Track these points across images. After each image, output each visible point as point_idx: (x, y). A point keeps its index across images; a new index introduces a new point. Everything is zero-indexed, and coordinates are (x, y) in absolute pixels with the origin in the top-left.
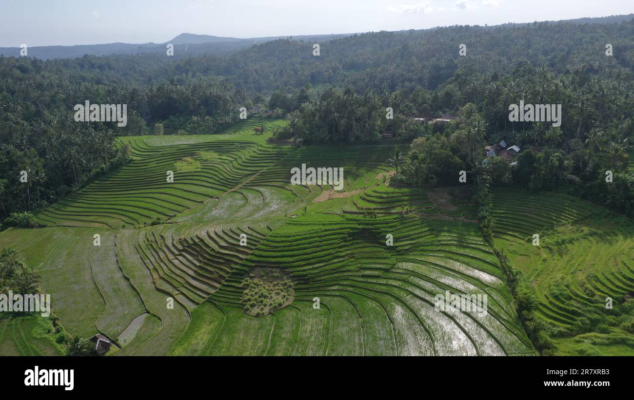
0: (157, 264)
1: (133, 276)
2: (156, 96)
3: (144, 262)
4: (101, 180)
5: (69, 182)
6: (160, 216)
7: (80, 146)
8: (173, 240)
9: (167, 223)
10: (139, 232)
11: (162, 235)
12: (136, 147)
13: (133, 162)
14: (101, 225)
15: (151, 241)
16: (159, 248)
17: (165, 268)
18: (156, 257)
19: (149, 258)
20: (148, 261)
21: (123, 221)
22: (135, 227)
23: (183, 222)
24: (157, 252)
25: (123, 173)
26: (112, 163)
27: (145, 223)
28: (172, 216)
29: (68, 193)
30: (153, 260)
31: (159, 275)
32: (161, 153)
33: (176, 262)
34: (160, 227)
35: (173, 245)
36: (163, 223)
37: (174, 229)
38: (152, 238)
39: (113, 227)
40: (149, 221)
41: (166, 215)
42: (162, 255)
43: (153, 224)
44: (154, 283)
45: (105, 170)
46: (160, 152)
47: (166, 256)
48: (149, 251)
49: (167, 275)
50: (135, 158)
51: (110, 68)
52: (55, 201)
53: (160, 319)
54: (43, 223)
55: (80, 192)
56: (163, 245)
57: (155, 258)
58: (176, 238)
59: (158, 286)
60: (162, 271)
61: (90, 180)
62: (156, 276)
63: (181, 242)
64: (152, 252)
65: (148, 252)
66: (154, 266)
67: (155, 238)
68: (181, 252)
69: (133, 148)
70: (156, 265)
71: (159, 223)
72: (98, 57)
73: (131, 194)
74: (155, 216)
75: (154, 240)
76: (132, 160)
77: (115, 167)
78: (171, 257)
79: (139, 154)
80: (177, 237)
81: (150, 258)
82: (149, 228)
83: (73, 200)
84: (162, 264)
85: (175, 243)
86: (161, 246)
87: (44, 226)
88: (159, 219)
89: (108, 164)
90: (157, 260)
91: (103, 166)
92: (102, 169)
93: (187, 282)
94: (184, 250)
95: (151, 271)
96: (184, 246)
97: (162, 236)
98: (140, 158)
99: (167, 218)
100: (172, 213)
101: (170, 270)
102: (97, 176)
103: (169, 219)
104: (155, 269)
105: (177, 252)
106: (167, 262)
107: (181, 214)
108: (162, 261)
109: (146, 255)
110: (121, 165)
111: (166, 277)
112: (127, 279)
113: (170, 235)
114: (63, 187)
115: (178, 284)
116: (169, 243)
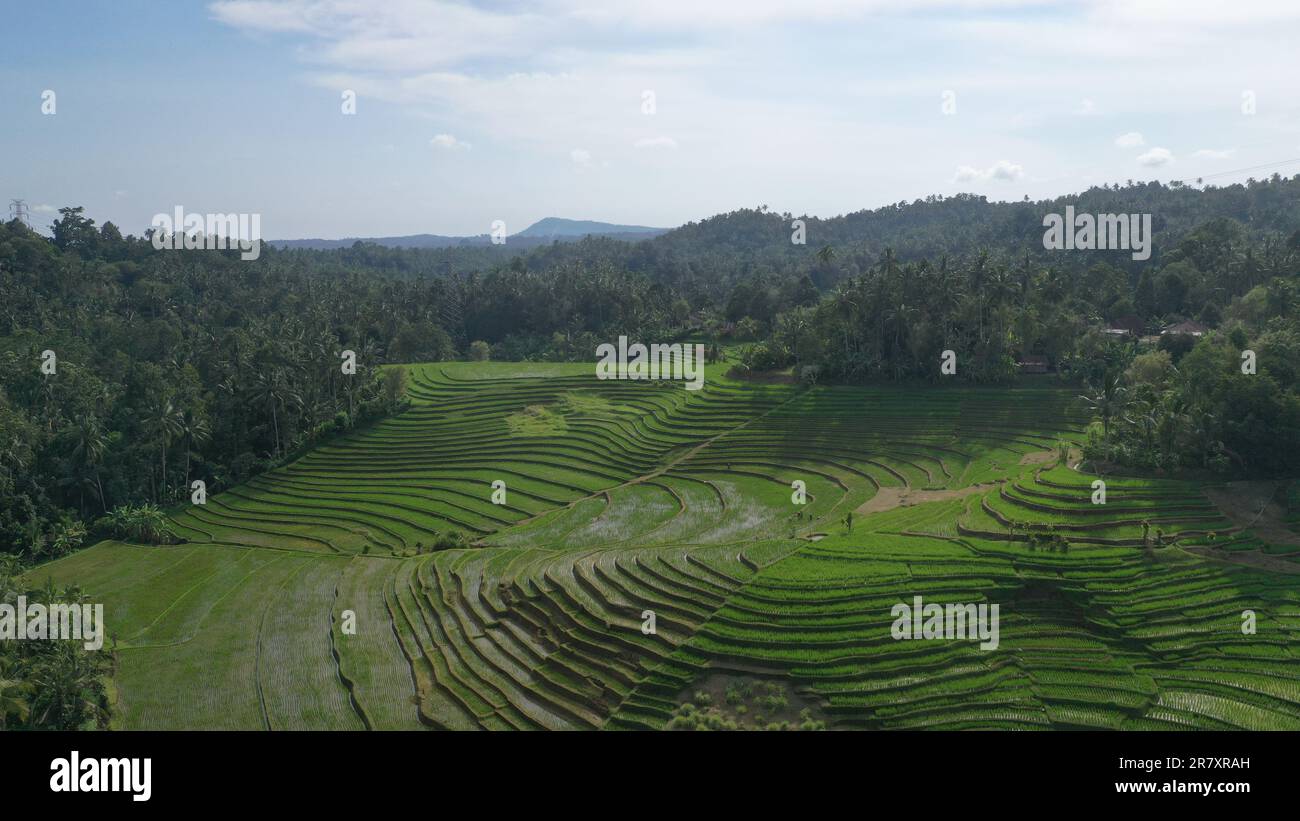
0: (432, 649)
1: (366, 677)
2: (480, 294)
3: (399, 640)
4: (335, 447)
5: (262, 446)
6: (458, 530)
7: (297, 368)
8: (483, 585)
9: (472, 547)
10: (400, 566)
11: (458, 572)
12: (424, 381)
13: (410, 410)
14: (316, 545)
15: (427, 589)
16: (445, 606)
17: (452, 658)
18: (434, 627)
19: (413, 632)
20: (412, 640)
21: (369, 539)
22: (393, 554)
23: (512, 545)
24: (436, 616)
25: (383, 434)
26: (362, 409)
27: (419, 545)
28: (488, 533)
29: (256, 471)
30: (423, 636)
31: (433, 677)
32: (476, 393)
33: (483, 645)
34: (455, 555)
35: (482, 599)
36: (463, 547)
37: (485, 564)
38: (431, 582)
39: (342, 551)
40: (429, 541)
41: (474, 530)
42: (449, 623)
43: (438, 547)
44: (418, 701)
45: (347, 423)
46: (475, 390)
47: (461, 627)
48: (417, 613)
49: (456, 679)
50: (415, 401)
51: (402, 266)
52: (224, 488)
54: (181, 534)
55: (283, 470)
56: (455, 598)
57: (430, 633)
58: (492, 582)
59: (424, 710)
60: (444, 668)
61: (311, 445)
62: (425, 681)
63: (502, 591)
64: (426, 615)
65: (413, 617)
66: (424, 654)
67: (438, 579)
68: (501, 620)
69: (416, 382)
70: (429, 650)
71: (453, 546)
72: (380, 247)
73: (398, 479)
74: (443, 530)
75: (433, 586)
76: (408, 405)
77: (369, 419)
78: (472, 630)
79: (427, 395)
80: (493, 580)
81: (418, 632)
82: (426, 557)
83: (264, 487)
84: (446, 650)
85: (486, 594)
86: (449, 600)
87: (184, 542)
88: (453, 535)
89: (354, 410)
90: (435, 636)
91: (343, 414)
92: (340, 421)
93: (511, 706)
94: (507, 615)
95: (415, 665)
96: (508, 604)
97: (455, 577)
98: (428, 403)
99: (474, 535)
100: (487, 526)
101: (466, 666)
102: (325, 437)
103: (478, 539)
104: (426, 661)
105: (488, 619)
106: (459, 643)
107: (509, 529)
108: (447, 641)
109: (408, 623)
110: (385, 414)
111: (450, 686)
112: (347, 684)
113: (476, 575)
114: (248, 457)
115: (482, 707)
116: (472, 593)
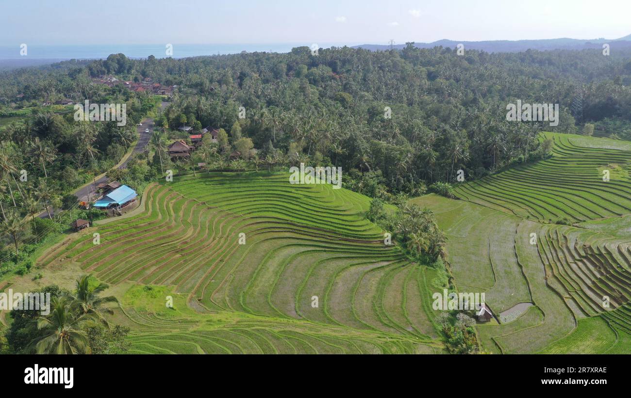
0: (553, 262)
1: (527, 266)
2: (594, 95)
3: (540, 256)
4: (516, 170)
5: (487, 165)
6: (569, 217)
7: (504, 134)
8: (576, 243)
9: (573, 226)
10: (542, 227)
11: (566, 235)
12: (559, 144)
13: (552, 158)
14: (508, 210)
15: (553, 239)
16: (559, 247)
17: (560, 268)
18: (554, 255)
19: (546, 254)
20: (545, 257)
21: (529, 212)
22: (539, 221)
23: (592, 229)
24: (556, 251)
25: (540, 168)
26: (530, 155)
27: (550, 220)
28: (580, 221)
29: (485, 175)
30: (550, 256)
31: (553, 272)
32: (584, 154)
33: (574, 266)
34: (566, 228)
35: (575, 249)
36: (569, 225)
37: (579, 233)
38: (555, 236)
39: (518, 215)
40: (555, 219)
41: (575, 218)
42: (560, 255)
43: (558, 223)
44: (546, 279)
45: (523, 160)
46: (584, 152)
47: (565, 257)
48: (548, 247)
49: (561, 276)
50: (555, 154)
51: (551, 63)
52: (472, 180)
53: (544, 315)
54: (458, 196)
55: (495, 176)
56: (564, 245)
57: (552, 256)
58: (581, 243)
59: (549, 283)
60: (557, 270)
61: (507, 168)
62: (549, 272)
63: (584, 248)
64: (551, 249)
65: (546, 248)
66: (549, 263)
67: (557, 236)
68: (582, 259)
69: (556, 144)
70: (552, 262)
71: (565, 224)
72: (540, 52)
73: (543, 189)
74: (562, 216)
75: (555, 238)
76: (551, 156)
77: (533, 160)
78: (570, 260)
79: (560, 152)
80: (581, 242)
81: (548, 255)
82: (554, 225)
83: (488, 182)
84: (558, 264)
85: (578, 247)
86: (561, 246)
87: (458, 199)
88: (566, 219)
89: (527, 156)
90: (554, 258)
91: (522, 156)
92: (520, 159)
93: (582, 290)
94: (586, 257)
95: (546, 266)
96: (587, 253)
97: (565, 237)
98: (560, 156)
99: (575, 221)
100: (581, 218)
101: (566, 272)
102: (514, 165)
103: (577, 223)
104: (550, 266)
105: (577, 257)
106: (564, 263)
107: (591, 221)
108: (559, 260)
109: (544, 250)
110: (540, 158)
111: (559, 277)
112: (521, 266)
113: (574, 238)
114: (481, 169)
115: (571, 287)
116: (571, 246)
